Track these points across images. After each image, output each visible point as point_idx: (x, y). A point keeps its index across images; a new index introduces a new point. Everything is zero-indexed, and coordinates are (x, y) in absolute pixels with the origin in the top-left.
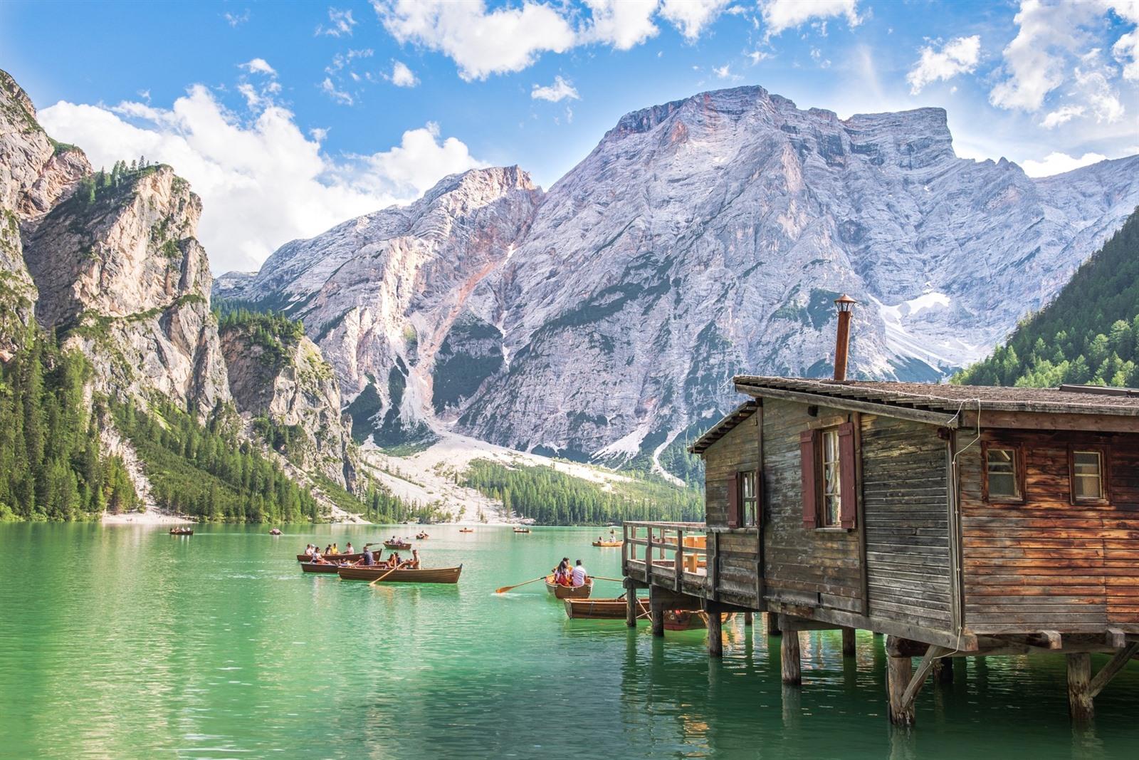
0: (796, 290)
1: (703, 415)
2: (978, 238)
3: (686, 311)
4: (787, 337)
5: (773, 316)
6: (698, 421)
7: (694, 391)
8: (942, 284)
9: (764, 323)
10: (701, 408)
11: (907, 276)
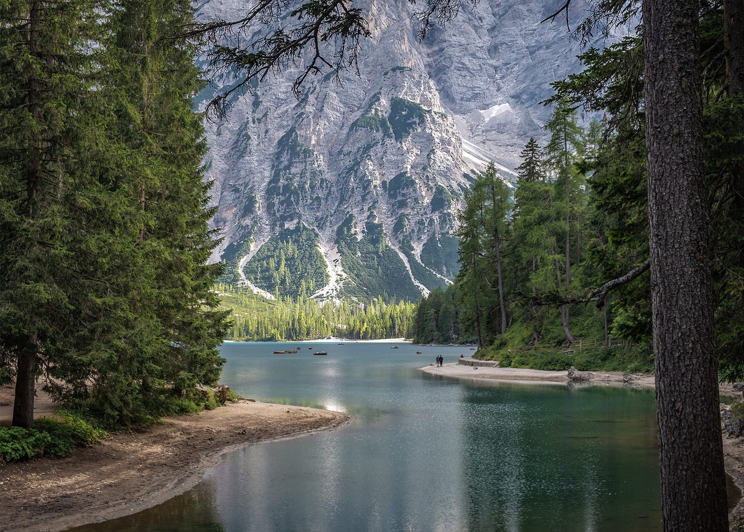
0: (376, 98)
1: (286, 226)
2: (548, 48)
3: (265, 115)
4: (368, 147)
5: (354, 124)
6: (281, 233)
7: (276, 201)
8: (512, 92)
9: (345, 131)
10: (283, 218)
11: (480, 83)
